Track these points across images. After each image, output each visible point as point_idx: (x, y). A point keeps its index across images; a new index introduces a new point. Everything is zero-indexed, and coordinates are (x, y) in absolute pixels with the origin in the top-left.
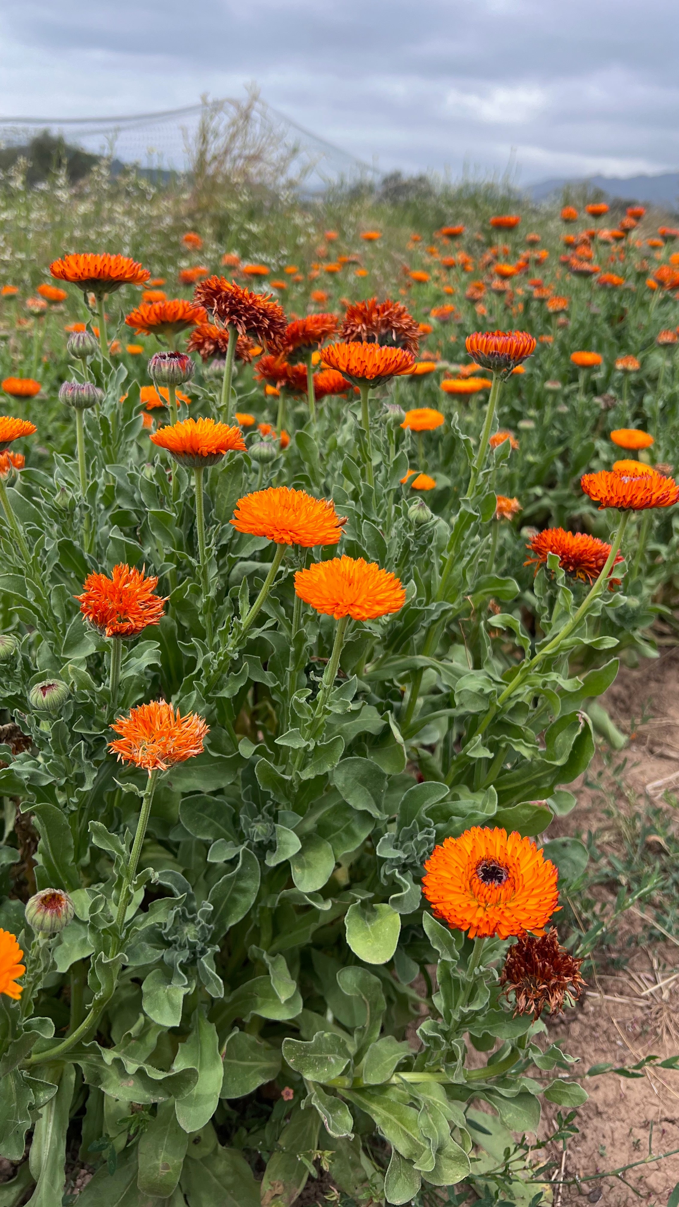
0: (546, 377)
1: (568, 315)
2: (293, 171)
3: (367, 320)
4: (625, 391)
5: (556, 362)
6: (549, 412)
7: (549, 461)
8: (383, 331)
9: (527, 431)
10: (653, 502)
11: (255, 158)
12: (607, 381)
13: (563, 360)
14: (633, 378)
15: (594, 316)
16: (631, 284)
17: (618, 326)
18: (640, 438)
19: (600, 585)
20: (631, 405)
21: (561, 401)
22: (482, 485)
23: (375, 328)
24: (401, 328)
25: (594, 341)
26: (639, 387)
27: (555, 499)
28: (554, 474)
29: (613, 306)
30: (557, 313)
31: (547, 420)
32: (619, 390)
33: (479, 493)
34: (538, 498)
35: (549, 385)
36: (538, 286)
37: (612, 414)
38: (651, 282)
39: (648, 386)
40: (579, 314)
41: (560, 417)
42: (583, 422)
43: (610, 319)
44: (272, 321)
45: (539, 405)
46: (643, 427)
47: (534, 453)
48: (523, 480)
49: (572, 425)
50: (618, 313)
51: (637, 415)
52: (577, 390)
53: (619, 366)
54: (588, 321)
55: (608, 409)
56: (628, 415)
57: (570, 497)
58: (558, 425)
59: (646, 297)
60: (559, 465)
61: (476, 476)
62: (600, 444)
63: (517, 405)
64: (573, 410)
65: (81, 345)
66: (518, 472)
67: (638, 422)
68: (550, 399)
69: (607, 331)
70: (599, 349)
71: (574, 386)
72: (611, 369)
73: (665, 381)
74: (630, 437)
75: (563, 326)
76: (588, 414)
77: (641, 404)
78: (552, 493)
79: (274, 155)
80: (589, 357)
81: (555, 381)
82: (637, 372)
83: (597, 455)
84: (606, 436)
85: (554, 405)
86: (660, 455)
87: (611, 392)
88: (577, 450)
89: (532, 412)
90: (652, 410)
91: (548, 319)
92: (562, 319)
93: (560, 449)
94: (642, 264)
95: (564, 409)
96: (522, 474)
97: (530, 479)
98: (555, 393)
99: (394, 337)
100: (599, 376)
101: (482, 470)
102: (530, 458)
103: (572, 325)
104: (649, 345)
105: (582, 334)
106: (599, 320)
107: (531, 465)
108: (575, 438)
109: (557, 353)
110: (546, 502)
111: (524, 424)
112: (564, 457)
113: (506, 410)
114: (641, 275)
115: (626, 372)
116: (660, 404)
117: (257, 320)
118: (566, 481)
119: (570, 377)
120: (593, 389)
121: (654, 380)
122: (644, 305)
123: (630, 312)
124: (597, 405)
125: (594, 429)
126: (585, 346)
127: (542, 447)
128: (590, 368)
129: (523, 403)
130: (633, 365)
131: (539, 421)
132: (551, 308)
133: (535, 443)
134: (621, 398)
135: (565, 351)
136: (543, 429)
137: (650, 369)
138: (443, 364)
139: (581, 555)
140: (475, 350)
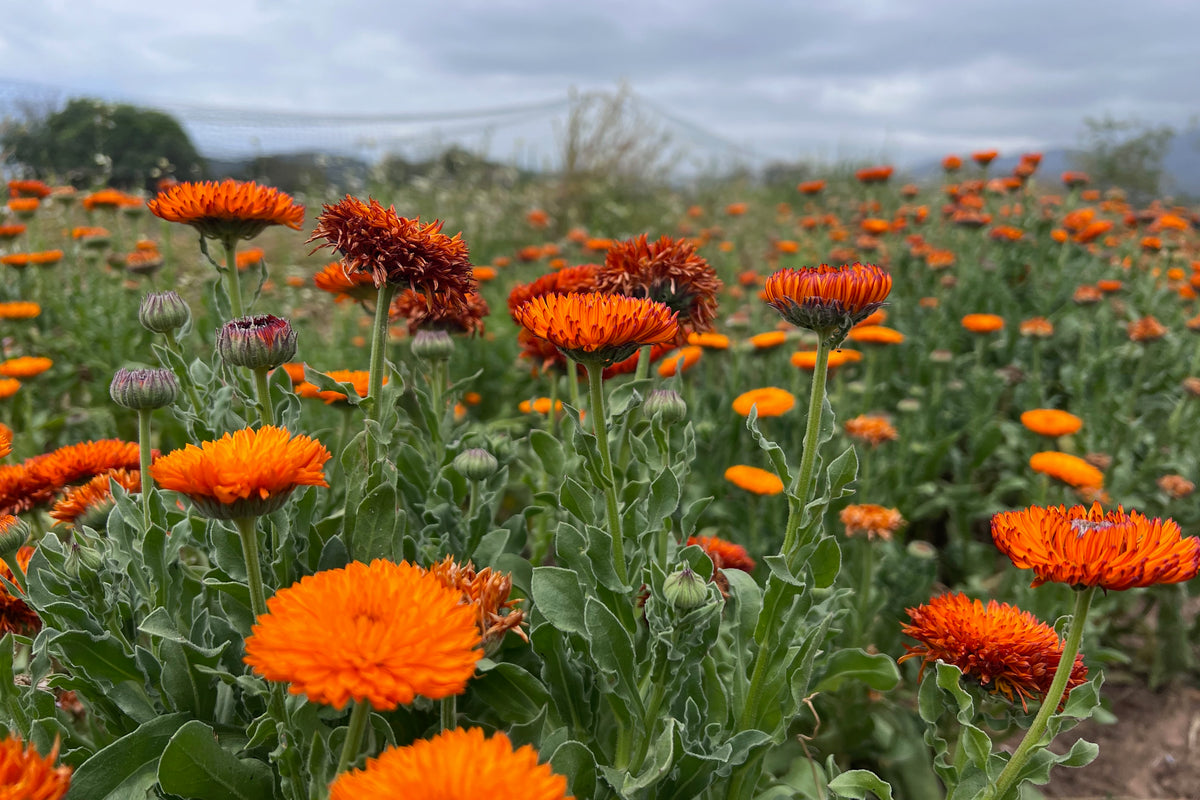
0: (932, 347)
1: (956, 273)
2: (665, 157)
3: (632, 268)
4: (1037, 360)
5: (943, 329)
6: (938, 389)
7: (943, 451)
8: (658, 282)
9: (910, 414)
10: (1147, 577)
11: (626, 147)
12: (1010, 350)
13: (951, 326)
14: (1043, 345)
15: (989, 274)
16: (1031, 237)
17: (1019, 286)
18: (1063, 421)
19: (1043, 728)
20: (1045, 379)
21: (952, 375)
22: (810, 529)
23: (645, 278)
24: (683, 276)
25: (990, 303)
26: (1052, 357)
27: (953, 497)
28: (949, 465)
29: (1010, 264)
30: (941, 271)
31: (936, 399)
32: (1028, 360)
33: (806, 541)
34: (927, 498)
35: (937, 356)
36: (918, 243)
37: (1020, 390)
38: (1059, 233)
39: (1065, 355)
40: (968, 272)
41: (954, 396)
42: (983, 401)
43: (1009, 279)
44: (435, 261)
45: (925, 380)
46: (1063, 405)
47: (921, 439)
48: (908, 474)
49: (969, 403)
50: (1017, 271)
51: (1051, 392)
52: (973, 363)
53: (1026, 330)
54: (980, 278)
55: (1014, 384)
56: (1041, 391)
57: (972, 496)
58: (951, 405)
59: (1052, 251)
60: (956, 455)
61: (799, 513)
62: (1008, 428)
63: (897, 380)
64: (970, 388)
65: (156, 312)
66: (900, 465)
67: (1055, 399)
68: (938, 373)
69: (1006, 293)
70: (997, 311)
71: (967, 357)
72: (1015, 335)
73: (1089, 349)
74: (1049, 420)
75: (950, 286)
76: (988, 390)
77: (1056, 376)
78: (949, 489)
79: (643, 144)
80: (986, 321)
81: (943, 351)
82: (1049, 338)
83: (1003, 440)
84: (1014, 416)
85: (945, 379)
86: (1089, 441)
87: (1017, 364)
88: (978, 437)
89: (916, 390)
90: (1074, 383)
91: (932, 281)
92: (947, 278)
93: (955, 435)
94: (1044, 213)
95: (957, 385)
96: (907, 466)
97: (919, 471)
98: (944, 366)
99: (673, 289)
100: (1000, 344)
101: (808, 501)
102: (917, 447)
103: (961, 285)
104: (1060, 307)
105: (974, 296)
106: (995, 279)
107: (917, 457)
108: (975, 420)
109: (944, 316)
110: (941, 501)
111: (907, 405)
112: (962, 444)
113: (883, 386)
114: (1044, 227)
115: (1035, 338)
116: (1084, 376)
117: (404, 260)
118: (966, 475)
119: (964, 344)
120: (993, 360)
121: (1074, 347)
122: (1051, 261)
123: (1033, 268)
124: (1000, 381)
125: (999, 407)
126: (981, 308)
127: (931, 434)
128: (988, 334)
129: (904, 379)
130: (1044, 328)
131: (925, 400)
132: (932, 264)
133: (922, 426)
134: (1031, 369)
135: (954, 315)
136: (931, 410)
137: (1066, 335)
138: (796, 333)
139: (1002, 655)
140: (781, 298)
